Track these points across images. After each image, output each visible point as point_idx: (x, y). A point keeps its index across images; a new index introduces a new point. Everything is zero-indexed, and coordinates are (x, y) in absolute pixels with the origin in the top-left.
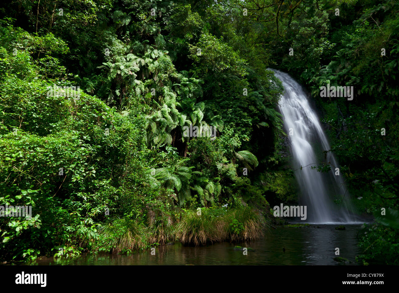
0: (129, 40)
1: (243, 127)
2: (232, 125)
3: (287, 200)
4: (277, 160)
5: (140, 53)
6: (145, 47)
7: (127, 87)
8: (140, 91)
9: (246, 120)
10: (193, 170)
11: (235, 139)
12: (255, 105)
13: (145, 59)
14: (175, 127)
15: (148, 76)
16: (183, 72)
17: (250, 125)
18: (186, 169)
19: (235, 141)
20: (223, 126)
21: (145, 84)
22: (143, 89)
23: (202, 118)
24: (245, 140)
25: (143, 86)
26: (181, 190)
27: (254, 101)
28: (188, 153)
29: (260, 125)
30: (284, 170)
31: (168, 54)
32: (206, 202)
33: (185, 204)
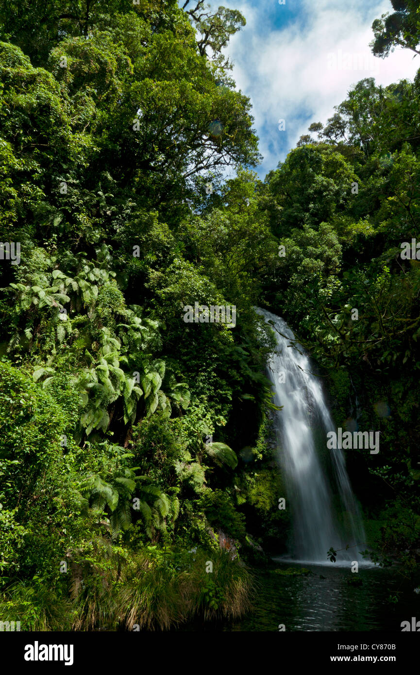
0: (55, 247)
1: (218, 403)
2: (202, 398)
3: (271, 519)
4: (260, 453)
5: (72, 270)
6: (80, 261)
7: (42, 322)
8: (64, 332)
9: (224, 392)
10: (138, 473)
11: (205, 422)
12: (238, 368)
13: (79, 280)
14: (116, 398)
15: (78, 309)
16: (135, 307)
17: (229, 399)
18: (128, 472)
19: (206, 426)
20: (189, 401)
21: (73, 321)
22: (70, 330)
23: (160, 386)
24: (220, 425)
25: (70, 324)
26: (117, 510)
27: (238, 362)
28: (131, 442)
29: (242, 399)
30: (270, 469)
31: (115, 278)
32: (155, 531)
33: (121, 536)
